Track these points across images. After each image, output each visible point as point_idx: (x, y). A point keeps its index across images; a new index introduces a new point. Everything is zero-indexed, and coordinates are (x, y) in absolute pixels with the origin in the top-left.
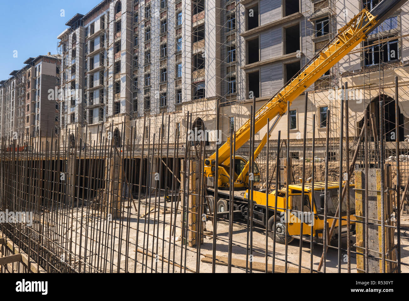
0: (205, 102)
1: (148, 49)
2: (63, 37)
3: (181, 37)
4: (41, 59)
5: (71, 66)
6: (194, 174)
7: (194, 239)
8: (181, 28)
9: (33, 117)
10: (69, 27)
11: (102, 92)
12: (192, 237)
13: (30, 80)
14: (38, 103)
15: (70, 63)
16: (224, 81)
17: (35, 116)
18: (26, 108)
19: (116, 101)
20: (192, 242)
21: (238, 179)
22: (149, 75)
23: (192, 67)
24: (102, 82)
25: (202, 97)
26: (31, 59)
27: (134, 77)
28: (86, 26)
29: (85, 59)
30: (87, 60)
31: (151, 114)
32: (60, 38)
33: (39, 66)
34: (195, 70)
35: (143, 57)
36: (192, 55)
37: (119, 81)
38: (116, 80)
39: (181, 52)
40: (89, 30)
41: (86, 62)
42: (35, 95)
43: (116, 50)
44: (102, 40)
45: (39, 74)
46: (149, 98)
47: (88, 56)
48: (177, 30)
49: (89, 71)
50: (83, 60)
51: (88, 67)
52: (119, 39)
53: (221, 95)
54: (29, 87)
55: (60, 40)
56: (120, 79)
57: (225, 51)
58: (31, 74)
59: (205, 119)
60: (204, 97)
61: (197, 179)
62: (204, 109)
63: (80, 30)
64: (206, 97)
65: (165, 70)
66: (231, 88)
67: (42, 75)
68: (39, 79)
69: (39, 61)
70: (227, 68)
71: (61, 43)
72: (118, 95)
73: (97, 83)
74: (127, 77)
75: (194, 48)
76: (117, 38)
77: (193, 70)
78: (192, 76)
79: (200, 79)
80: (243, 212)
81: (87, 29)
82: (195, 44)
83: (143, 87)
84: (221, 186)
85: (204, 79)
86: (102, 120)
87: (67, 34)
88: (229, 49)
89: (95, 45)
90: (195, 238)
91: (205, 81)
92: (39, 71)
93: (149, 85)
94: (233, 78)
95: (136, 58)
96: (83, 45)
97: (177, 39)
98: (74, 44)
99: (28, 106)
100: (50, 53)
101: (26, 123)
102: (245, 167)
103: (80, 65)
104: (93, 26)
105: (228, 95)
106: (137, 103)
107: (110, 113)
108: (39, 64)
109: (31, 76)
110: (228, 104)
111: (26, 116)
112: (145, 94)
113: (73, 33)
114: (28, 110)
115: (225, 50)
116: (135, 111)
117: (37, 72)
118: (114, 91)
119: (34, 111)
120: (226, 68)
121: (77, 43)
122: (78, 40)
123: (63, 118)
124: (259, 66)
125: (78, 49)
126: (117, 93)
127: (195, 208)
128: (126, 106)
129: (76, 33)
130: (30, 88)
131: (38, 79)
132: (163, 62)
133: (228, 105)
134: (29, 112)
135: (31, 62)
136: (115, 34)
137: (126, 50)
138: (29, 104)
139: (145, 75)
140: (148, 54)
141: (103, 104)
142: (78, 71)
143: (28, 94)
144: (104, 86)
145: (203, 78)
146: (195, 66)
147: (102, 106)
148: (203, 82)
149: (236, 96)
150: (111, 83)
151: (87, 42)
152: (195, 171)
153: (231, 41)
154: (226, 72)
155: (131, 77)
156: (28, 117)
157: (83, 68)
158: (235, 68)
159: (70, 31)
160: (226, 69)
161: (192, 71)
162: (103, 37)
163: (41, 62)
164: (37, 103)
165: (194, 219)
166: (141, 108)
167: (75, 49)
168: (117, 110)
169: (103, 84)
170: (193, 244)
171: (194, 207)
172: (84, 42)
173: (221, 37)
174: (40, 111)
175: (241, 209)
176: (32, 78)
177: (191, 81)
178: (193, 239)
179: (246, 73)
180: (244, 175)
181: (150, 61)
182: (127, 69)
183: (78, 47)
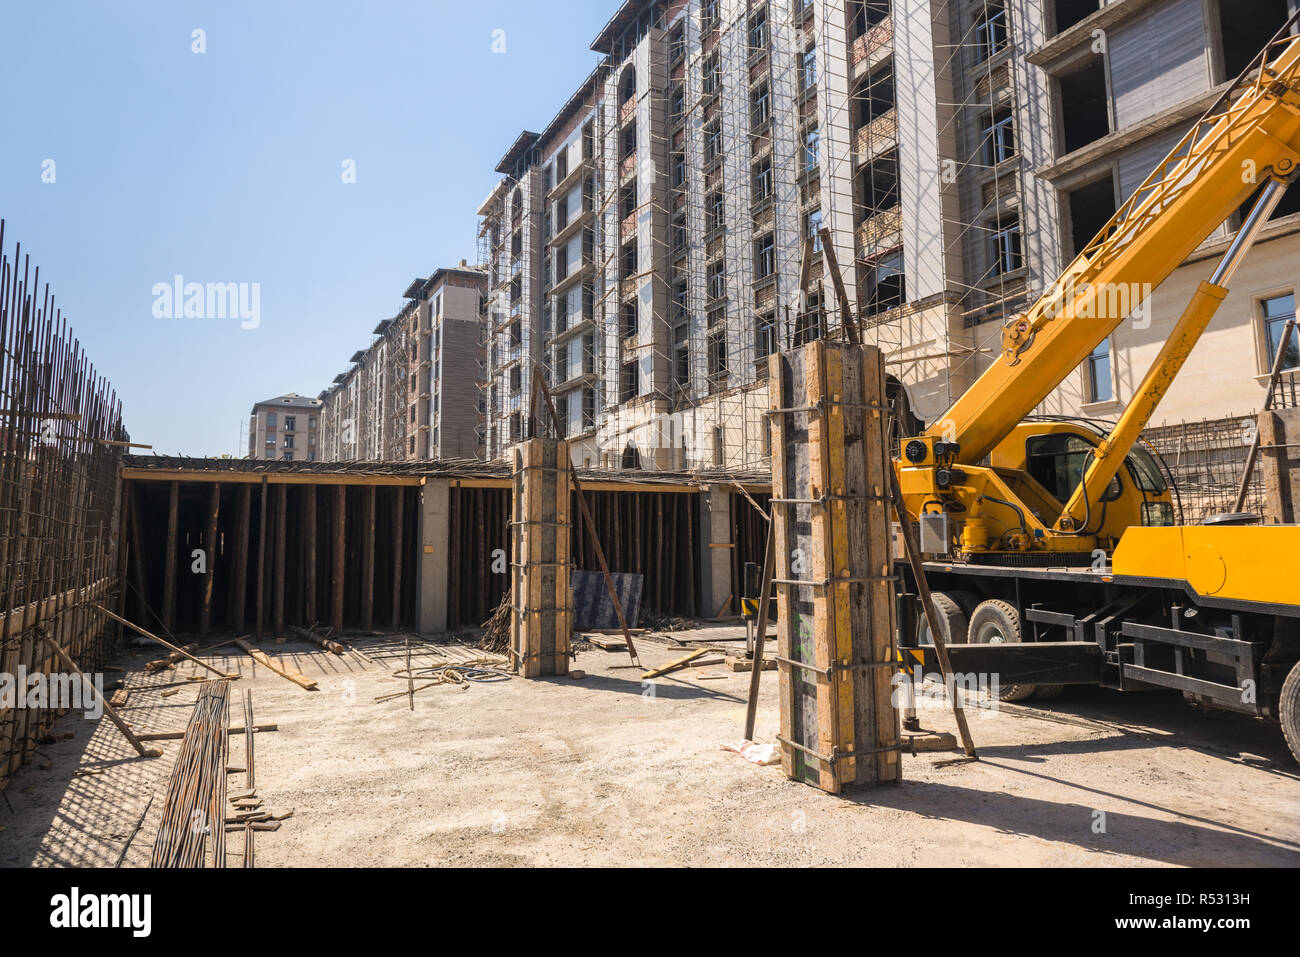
0: (905, 320)
1: (713, 187)
2: (491, 207)
3: (814, 126)
4: (442, 280)
5: (509, 280)
6: (835, 410)
7: (849, 754)
8: (815, 96)
9: (424, 437)
10: (503, 176)
11: (589, 340)
12: (837, 738)
13: (417, 338)
14: (436, 397)
15: (507, 274)
16: (972, 230)
17: (428, 435)
18: (409, 414)
19: (628, 359)
20: (833, 766)
21: (1065, 516)
22: (720, 267)
23: (855, 209)
24: (588, 311)
25: (896, 303)
26: (419, 282)
27: (674, 281)
28: (547, 164)
29: (546, 256)
30: (549, 256)
31: (729, 385)
32: (484, 212)
33: (438, 298)
34: (867, 215)
35: (702, 213)
36: (856, 169)
37: (635, 300)
38: (625, 300)
39: (817, 169)
40: (555, 173)
41: (548, 262)
42: (429, 377)
43: (625, 209)
44: (589, 189)
45: (438, 320)
46: (721, 335)
47: (552, 245)
48: (802, 107)
49: (555, 286)
50: (541, 260)
51: (554, 276)
52: (631, 176)
53: (966, 281)
54: (415, 358)
55: (483, 218)
56: (637, 292)
57: (974, 131)
58: (419, 322)
59: (908, 381)
60: (904, 300)
61: (849, 440)
62: (906, 343)
63: (532, 177)
64: (908, 301)
65: (769, 239)
66: (1004, 249)
67: (446, 321)
68: (438, 332)
69: (437, 286)
70: (985, 187)
71: (487, 224)
72: (632, 342)
73: (576, 319)
74: (655, 281)
75: (862, 145)
76: (627, 172)
77: (860, 218)
78: (858, 239)
79: (888, 243)
80: (1110, 646)
81: (549, 170)
82: (863, 132)
83: (704, 304)
84: (981, 550)
85: (900, 241)
86: (592, 424)
87: (501, 195)
88: (985, 121)
89: (569, 210)
90: (850, 748)
91: (902, 249)
92: (438, 312)
93: (722, 295)
94: (1011, 219)
95: (682, 221)
96: (541, 217)
97: (804, 134)
98: (516, 219)
99: (413, 408)
100: (464, 263)
101: (408, 453)
102: (1098, 454)
103: (531, 273)
104: (563, 159)
105: (994, 283)
106: (686, 359)
107: (612, 398)
108: (436, 295)
109: (419, 330)
110: (994, 314)
111: (409, 435)
112: (710, 325)
113: (513, 190)
114: (413, 419)
115: (970, 130)
116: (681, 383)
117: (434, 318)
118: (621, 331)
119: (427, 422)
120: (980, 189)
121: (525, 213)
122: (526, 205)
123: (494, 429)
124: (1113, 154)
125: (526, 231)
126: (629, 335)
127: (844, 586)
128: (656, 370)
129: (522, 187)
130: (417, 361)
131: (434, 333)
132: (763, 215)
133: (994, 319)
134: (414, 424)
135: (419, 291)
136: (621, 165)
137: (653, 201)
138: (414, 402)
139: (709, 267)
140: (715, 201)
141: (591, 376)
142: (528, 292)
143: (414, 377)
144: (595, 322)
145: (896, 238)
146: (868, 203)
147: (591, 381)
148: (897, 252)
149: (1022, 279)
150: (612, 309)
151: (551, 207)
152: (836, 398)
153: (996, 92)
154: (979, 201)
155: (668, 280)
156: (413, 439)
157: (541, 281)
158: (1013, 184)
159: (508, 184)
160: (977, 193)
161: (857, 224)
162: (589, 181)
163: (442, 288)
164: (433, 398)
165: (846, 646)
166: (700, 372)
167: (520, 231)
168: (631, 387)
169: (591, 318)
170: (845, 779)
171: (841, 578)
172: (541, 208)
173: (954, 90)
174: (439, 420)
175: (1100, 633)
176: (423, 335)
177: (856, 254)
178: (840, 754)
179: (1060, 192)
180: (1094, 496)
181: (721, 221)
182: (655, 258)
183: (526, 224)
